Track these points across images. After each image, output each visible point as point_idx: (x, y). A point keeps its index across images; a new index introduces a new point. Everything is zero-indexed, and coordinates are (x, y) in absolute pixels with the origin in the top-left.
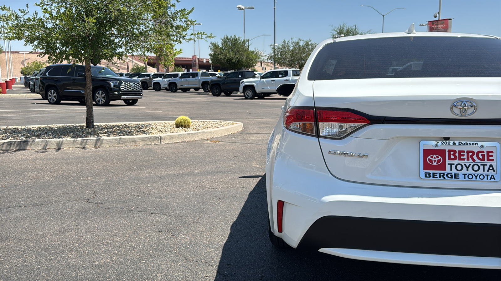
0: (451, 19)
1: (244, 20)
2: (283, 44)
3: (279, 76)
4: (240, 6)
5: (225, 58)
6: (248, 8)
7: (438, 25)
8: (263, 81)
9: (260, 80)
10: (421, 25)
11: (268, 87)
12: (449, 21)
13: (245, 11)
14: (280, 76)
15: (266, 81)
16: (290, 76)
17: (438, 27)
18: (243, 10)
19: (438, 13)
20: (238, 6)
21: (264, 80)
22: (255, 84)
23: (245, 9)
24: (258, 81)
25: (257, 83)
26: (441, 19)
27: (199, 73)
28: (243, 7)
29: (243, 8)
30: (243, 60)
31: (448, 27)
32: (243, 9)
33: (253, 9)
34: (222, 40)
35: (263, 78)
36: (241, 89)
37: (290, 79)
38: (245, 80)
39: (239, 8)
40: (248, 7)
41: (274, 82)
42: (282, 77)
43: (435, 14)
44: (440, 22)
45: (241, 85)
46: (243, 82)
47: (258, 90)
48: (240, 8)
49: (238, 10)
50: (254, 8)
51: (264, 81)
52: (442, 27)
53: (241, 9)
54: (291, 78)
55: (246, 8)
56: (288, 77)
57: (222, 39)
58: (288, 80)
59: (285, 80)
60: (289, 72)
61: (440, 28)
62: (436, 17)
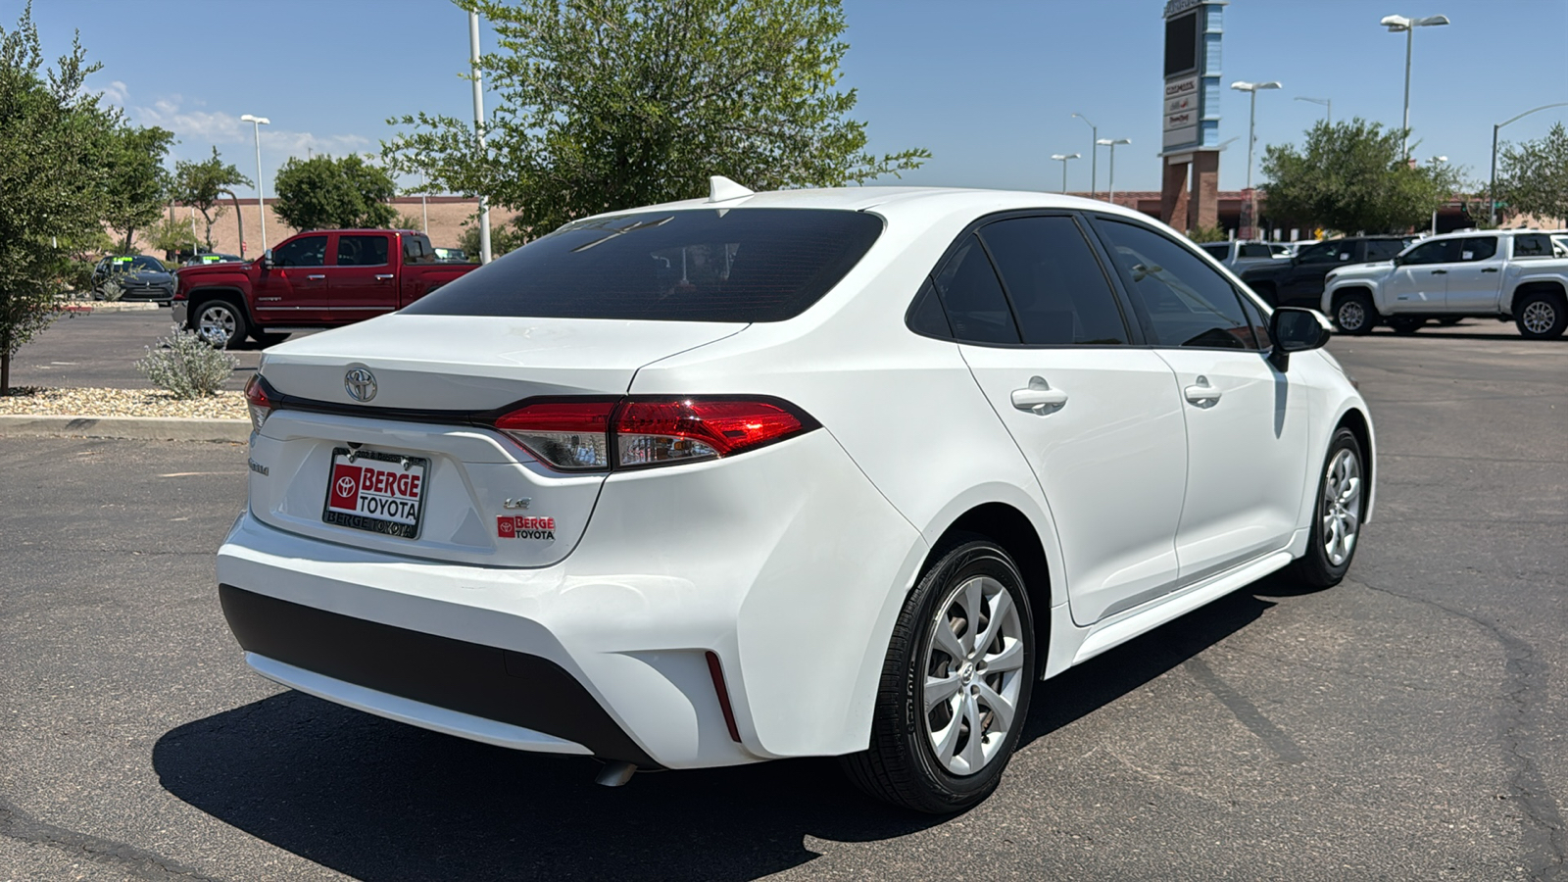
1: (1408, 64)
2: (1554, 138)
3: (1464, 257)
4: (1395, 19)
5: (1311, 196)
6: (1425, 24)
8: (1405, 273)
9: (1395, 270)
11: (1422, 294)
13: (1413, 33)
14: (1469, 255)
15: (1414, 273)
16: (1504, 257)
18: (1406, 32)
20: (1384, 20)
21: (1409, 269)
22: (1373, 284)
23: (1412, 28)
24: (1384, 273)
25: (1381, 280)
27: (1234, 245)
28: (1406, 22)
29: (1407, 25)
30: (1379, 201)
32: (1405, 28)
33: (1446, 23)
34: (1307, 138)
35: (1406, 263)
36: (1326, 301)
37: (1502, 265)
38: (1341, 271)
39: (1391, 24)
40: (1423, 19)
41: (1444, 275)
42: (1474, 259)
45: (1327, 286)
46: (1335, 275)
47: (1384, 304)
48: (1397, 25)
49: (1390, 30)
50: (1448, 21)
51: (1409, 272)
53: (1400, 27)
54: (1505, 264)
55: (1417, 24)
56: (1495, 259)
57: (1309, 134)
58: (1494, 270)
59: (1483, 271)
60: (1500, 241)
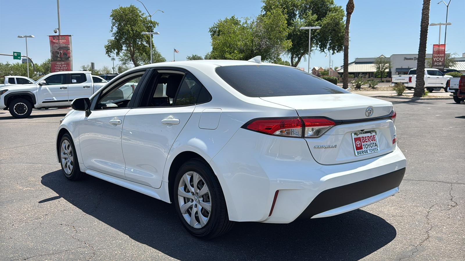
0: (70, 36)
7: (59, 40)
10: (19, 37)
12: (69, 37)
17: (59, 42)
19: (58, 29)
26: (61, 35)
31: (69, 42)
43: (55, 30)
44: (60, 37)
52: (63, 42)
61: (62, 43)
62: (56, 32)
